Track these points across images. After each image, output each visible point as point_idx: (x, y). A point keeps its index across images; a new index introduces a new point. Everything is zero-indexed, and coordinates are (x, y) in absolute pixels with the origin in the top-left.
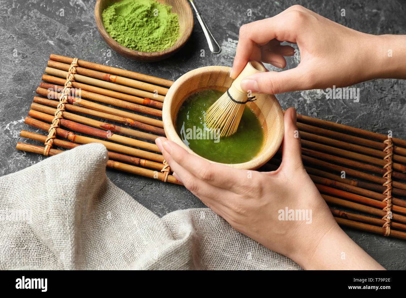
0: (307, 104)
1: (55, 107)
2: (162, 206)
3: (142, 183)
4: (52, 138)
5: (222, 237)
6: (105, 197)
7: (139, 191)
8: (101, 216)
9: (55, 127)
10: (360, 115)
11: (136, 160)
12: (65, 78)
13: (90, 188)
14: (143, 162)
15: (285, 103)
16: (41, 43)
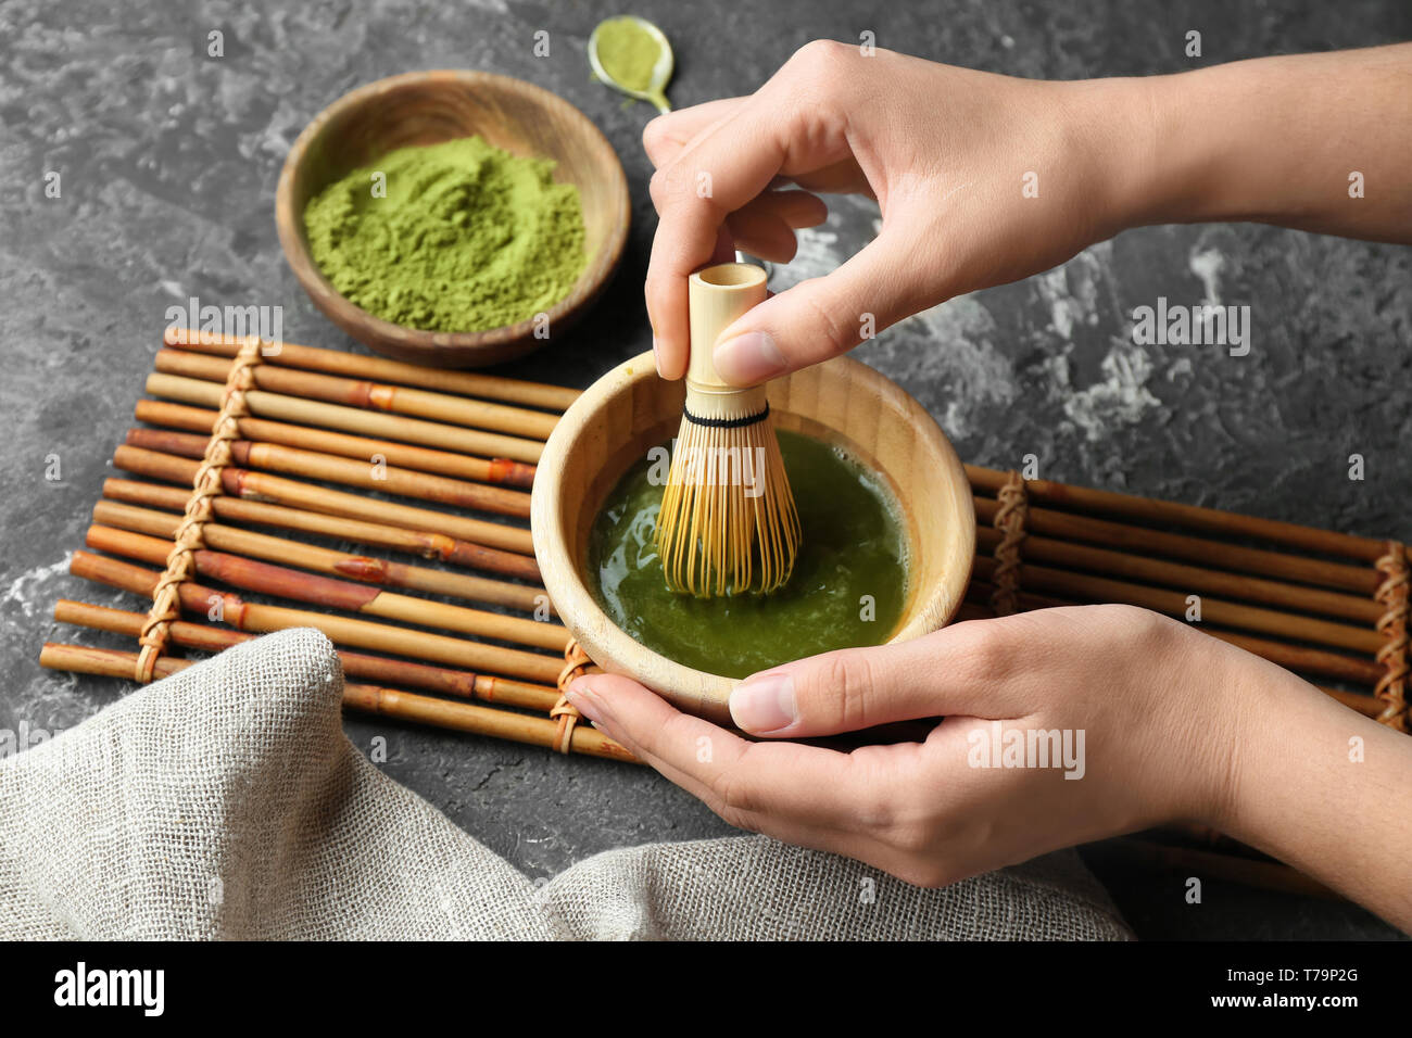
0: (1089, 444)
1: (178, 511)
2: (555, 839)
3: (483, 762)
4: (165, 621)
5: (772, 933)
6: (345, 820)
7: (474, 790)
8: (332, 886)
9: (174, 582)
10: (1286, 472)
11: (462, 680)
12: (215, 408)
13: (282, 790)
14: (485, 684)
15: (1007, 446)
16: (138, 291)
